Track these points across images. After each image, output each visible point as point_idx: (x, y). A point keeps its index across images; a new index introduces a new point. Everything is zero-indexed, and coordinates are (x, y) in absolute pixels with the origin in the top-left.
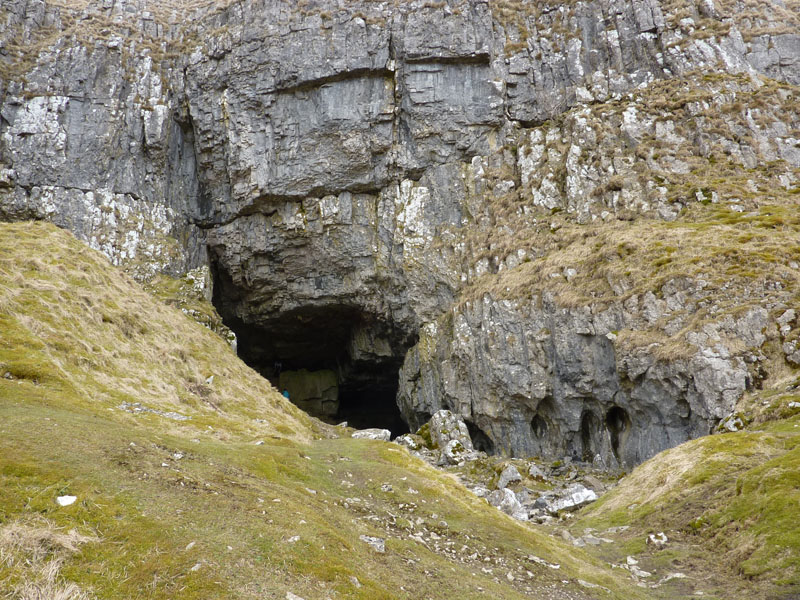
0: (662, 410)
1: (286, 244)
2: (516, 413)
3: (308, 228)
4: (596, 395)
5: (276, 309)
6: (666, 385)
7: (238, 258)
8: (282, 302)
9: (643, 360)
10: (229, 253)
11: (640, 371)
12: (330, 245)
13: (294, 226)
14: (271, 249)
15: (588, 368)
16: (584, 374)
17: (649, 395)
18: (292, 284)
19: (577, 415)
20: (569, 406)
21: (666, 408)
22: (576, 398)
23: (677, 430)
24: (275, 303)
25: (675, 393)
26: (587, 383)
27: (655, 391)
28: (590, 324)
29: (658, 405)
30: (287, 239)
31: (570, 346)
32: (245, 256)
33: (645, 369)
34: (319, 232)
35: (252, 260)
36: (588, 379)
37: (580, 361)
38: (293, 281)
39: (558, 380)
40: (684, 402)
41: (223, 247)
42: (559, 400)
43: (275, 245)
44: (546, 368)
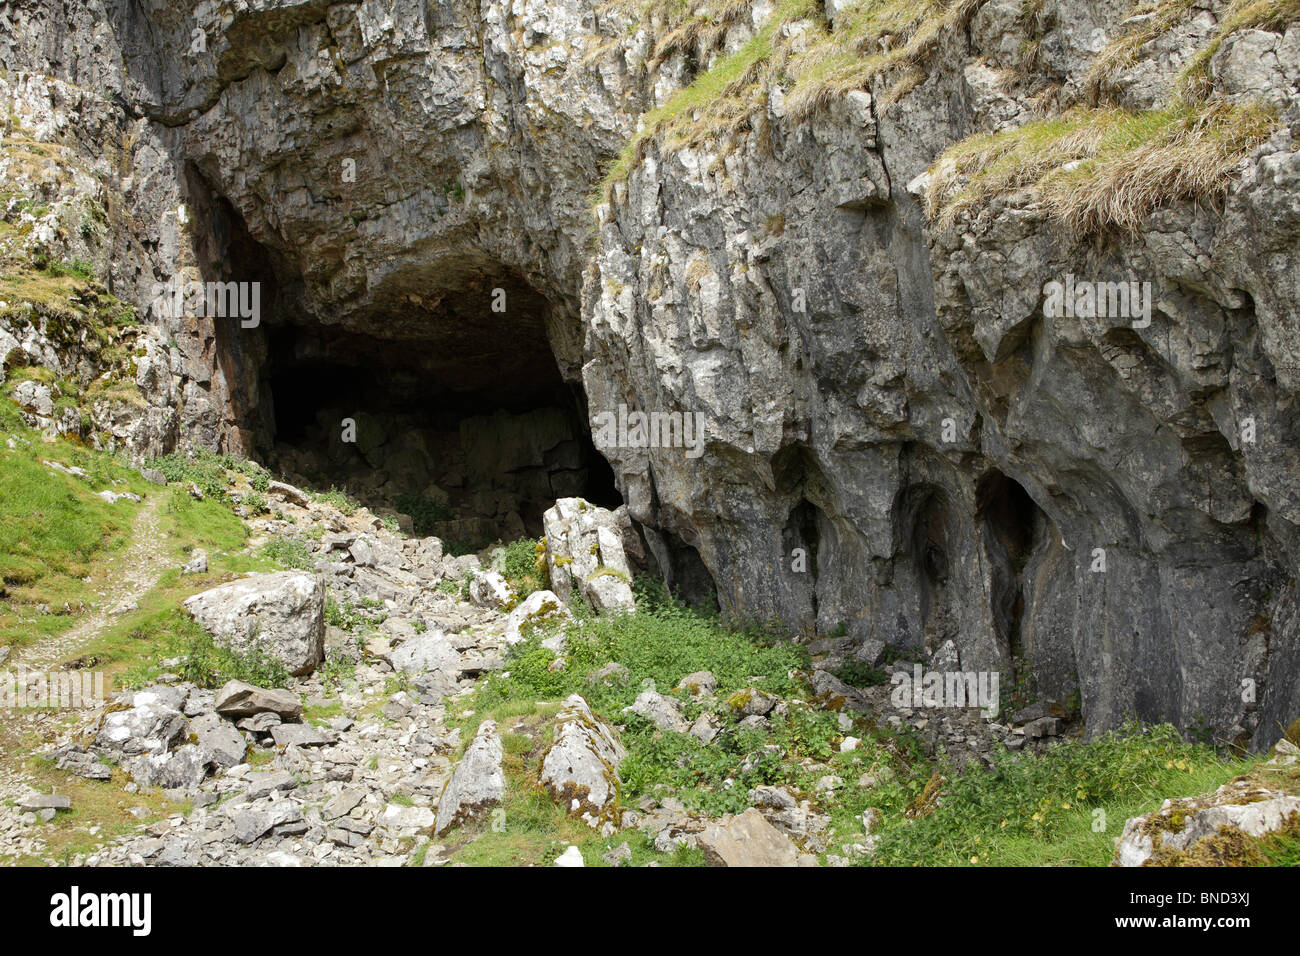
0: (1129, 488)
1: (318, 128)
2: (744, 498)
3: (348, 82)
4: (921, 431)
5: (360, 288)
6: (1124, 364)
7: (242, 179)
8: (363, 270)
9: (1020, 255)
10: (226, 172)
11: (1014, 311)
12: (397, 115)
13: (317, 81)
14: (290, 145)
15: (882, 332)
16: (873, 355)
17: (1070, 421)
18: (363, 224)
19: (881, 503)
20: (855, 475)
21: (1142, 479)
22: (870, 445)
23: (1200, 579)
24: (351, 272)
25: (1172, 403)
26: (886, 388)
27: (1086, 399)
28: (872, 161)
29: (1106, 462)
30: (314, 116)
31: (822, 258)
32: (254, 172)
33: (1031, 295)
34: (372, 85)
35: (270, 179)
36: (885, 372)
37: (853, 310)
38: (364, 218)
39: (814, 384)
40: (1213, 446)
41: (212, 158)
42: (824, 452)
43: (296, 135)
44: (783, 348)
